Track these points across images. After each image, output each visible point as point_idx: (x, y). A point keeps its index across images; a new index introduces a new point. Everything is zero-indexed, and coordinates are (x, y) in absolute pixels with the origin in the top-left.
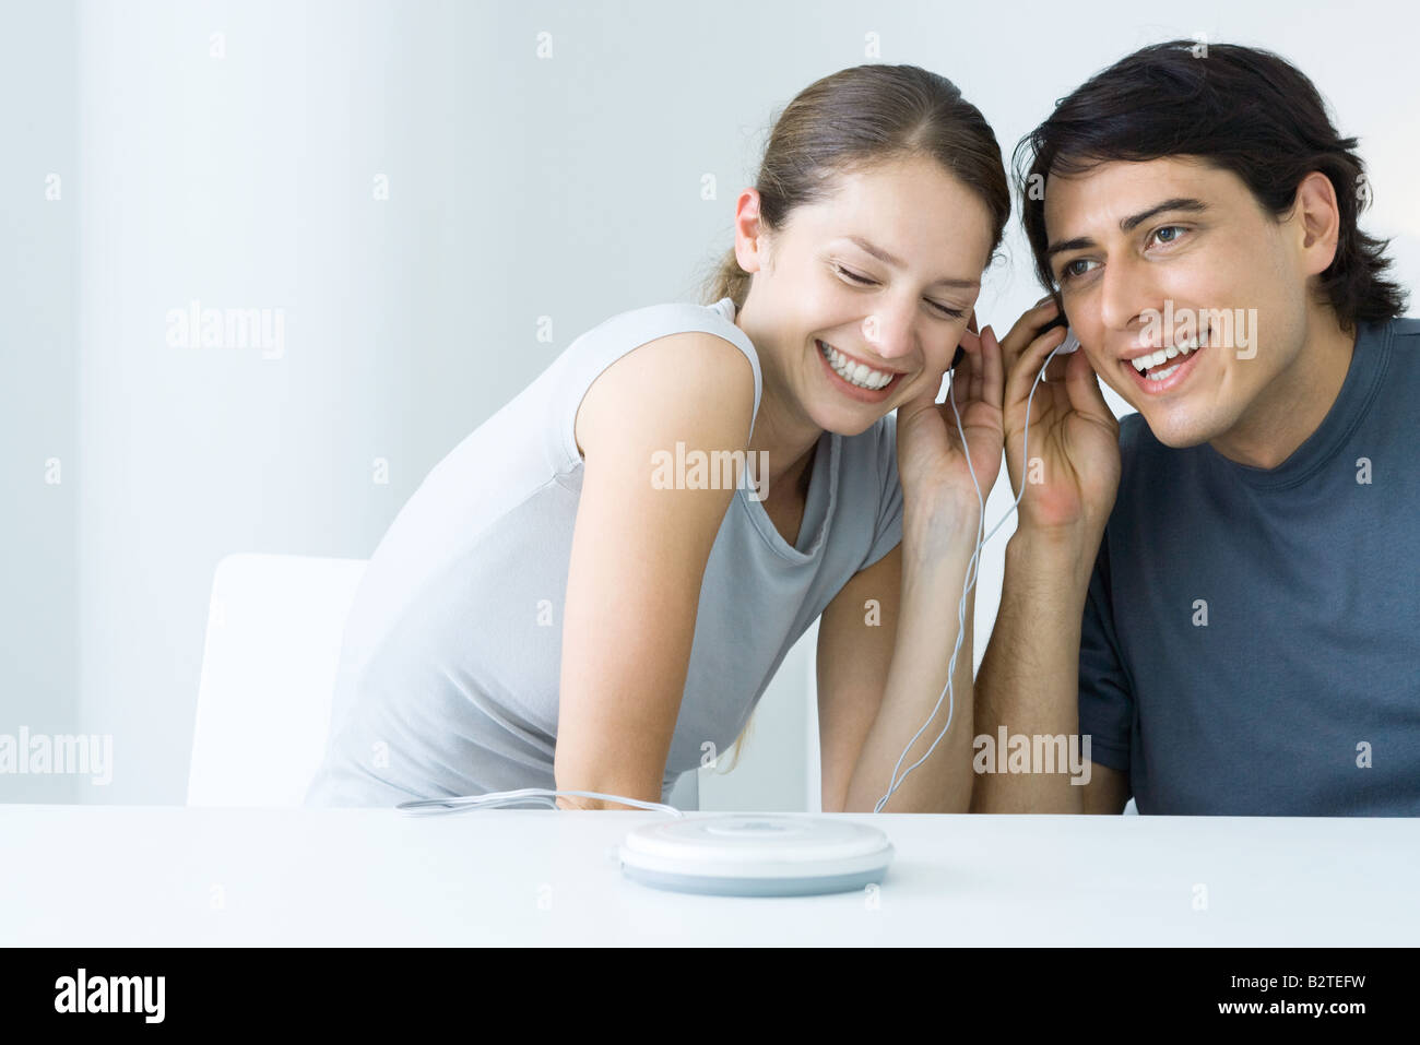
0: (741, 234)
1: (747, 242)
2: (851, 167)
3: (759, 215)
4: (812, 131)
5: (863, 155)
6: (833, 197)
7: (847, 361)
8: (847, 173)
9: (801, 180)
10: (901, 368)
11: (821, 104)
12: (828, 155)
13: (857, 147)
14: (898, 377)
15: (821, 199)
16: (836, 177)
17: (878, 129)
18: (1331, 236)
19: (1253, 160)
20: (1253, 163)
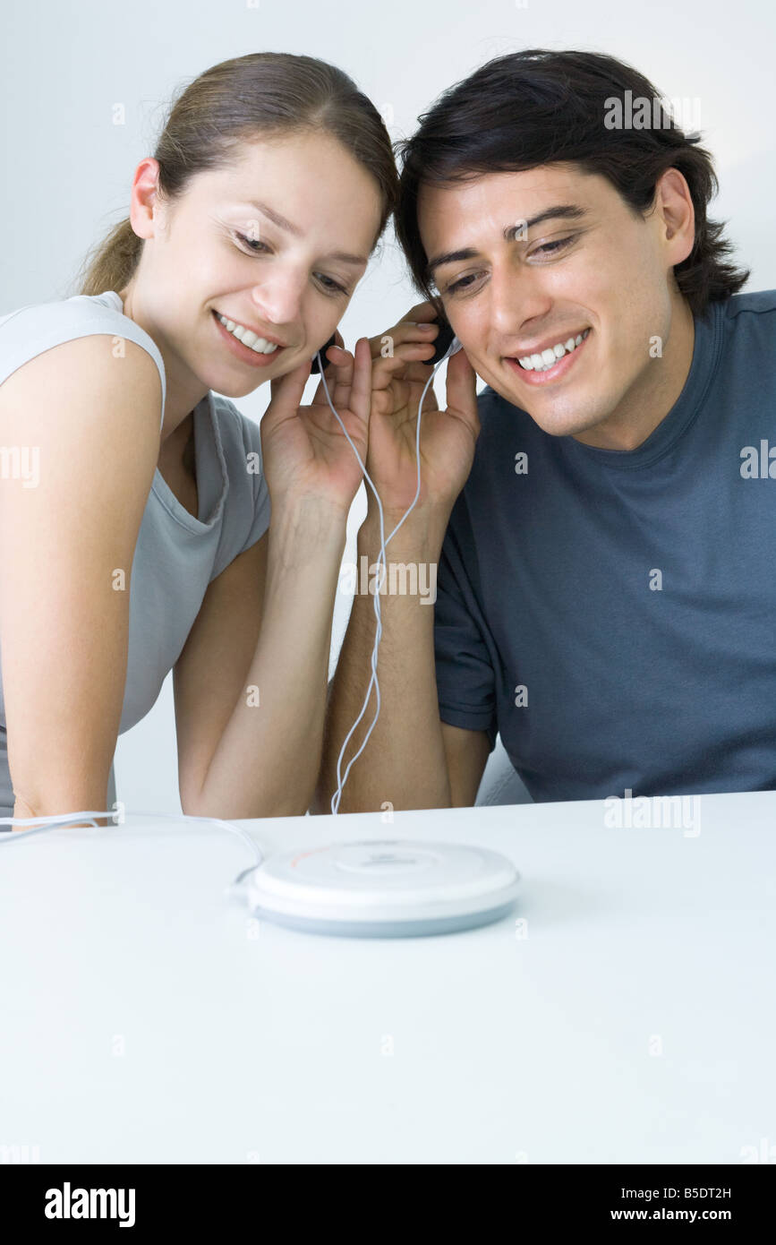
0: (137, 202)
1: (142, 210)
2: (256, 137)
3: (158, 185)
4: (217, 104)
5: (267, 128)
6: (235, 166)
7: (236, 326)
8: (252, 143)
9: (204, 148)
10: (284, 340)
11: (229, 80)
12: (234, 125)
13: (264, 119)
14: (280, 348)
15: (221, 167)
16: (239, 146)
17: (285, 104)
18: (688, 228)
19: (619, 162)
20: (619, 165)
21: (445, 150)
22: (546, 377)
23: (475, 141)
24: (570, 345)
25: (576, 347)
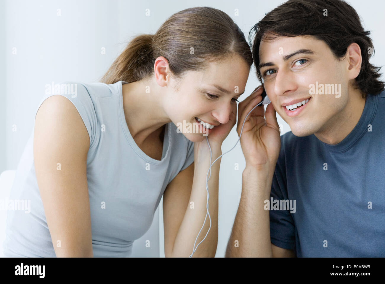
1: (161, 76)
18: (359, 65)
19: (331, 38)
20: (331, 39)
21: (267, 26)
22: (293, 114)
23: (278, 24)
24: (304, 103)
25: (306, 103)
